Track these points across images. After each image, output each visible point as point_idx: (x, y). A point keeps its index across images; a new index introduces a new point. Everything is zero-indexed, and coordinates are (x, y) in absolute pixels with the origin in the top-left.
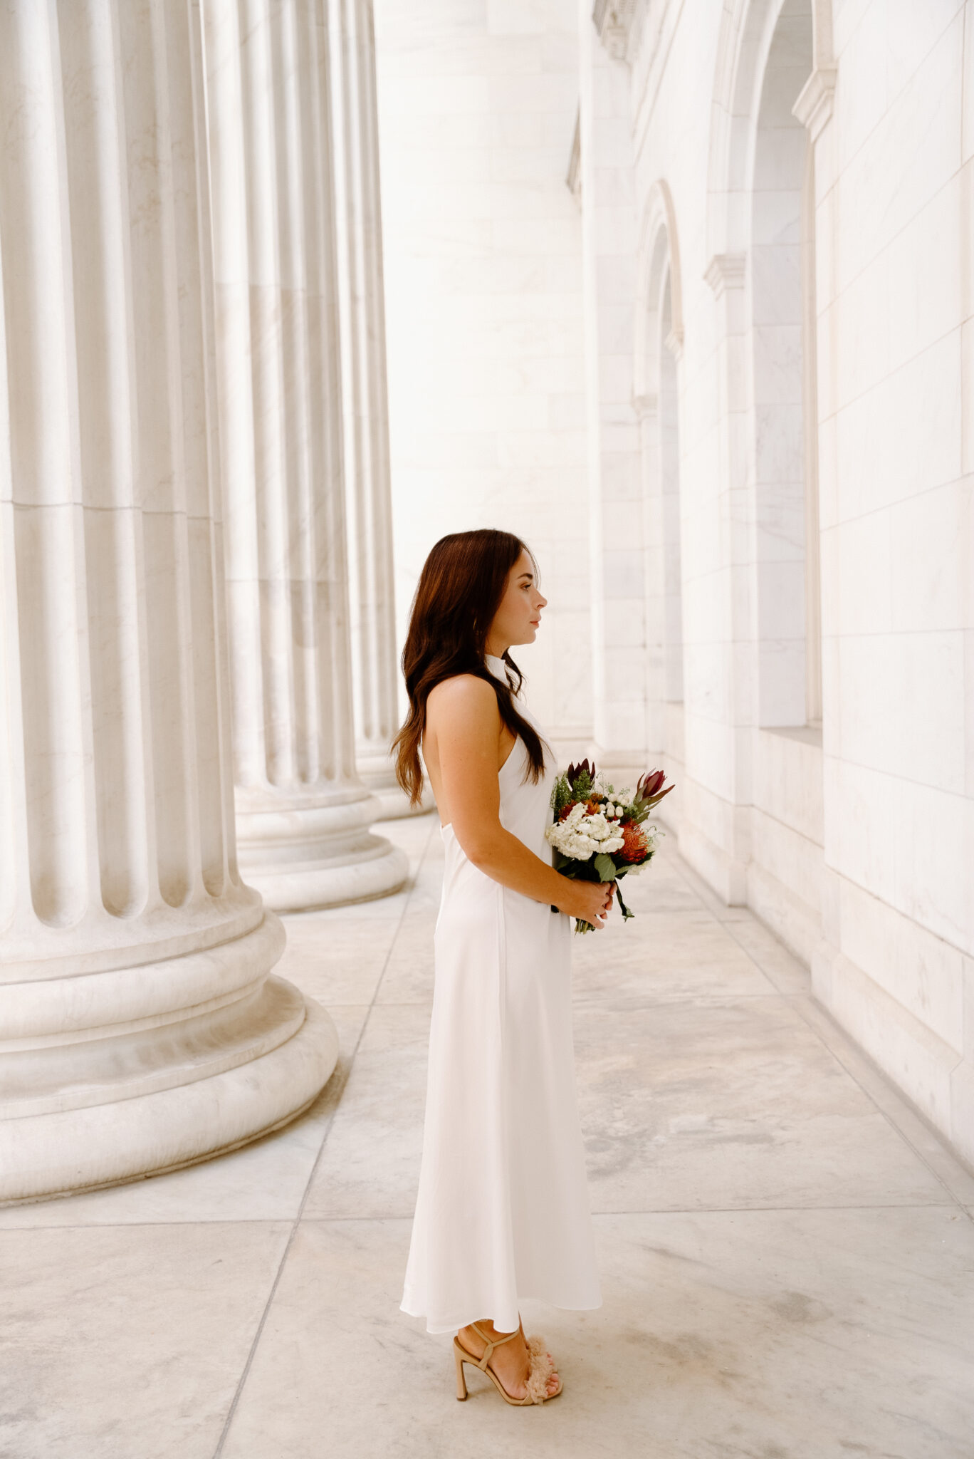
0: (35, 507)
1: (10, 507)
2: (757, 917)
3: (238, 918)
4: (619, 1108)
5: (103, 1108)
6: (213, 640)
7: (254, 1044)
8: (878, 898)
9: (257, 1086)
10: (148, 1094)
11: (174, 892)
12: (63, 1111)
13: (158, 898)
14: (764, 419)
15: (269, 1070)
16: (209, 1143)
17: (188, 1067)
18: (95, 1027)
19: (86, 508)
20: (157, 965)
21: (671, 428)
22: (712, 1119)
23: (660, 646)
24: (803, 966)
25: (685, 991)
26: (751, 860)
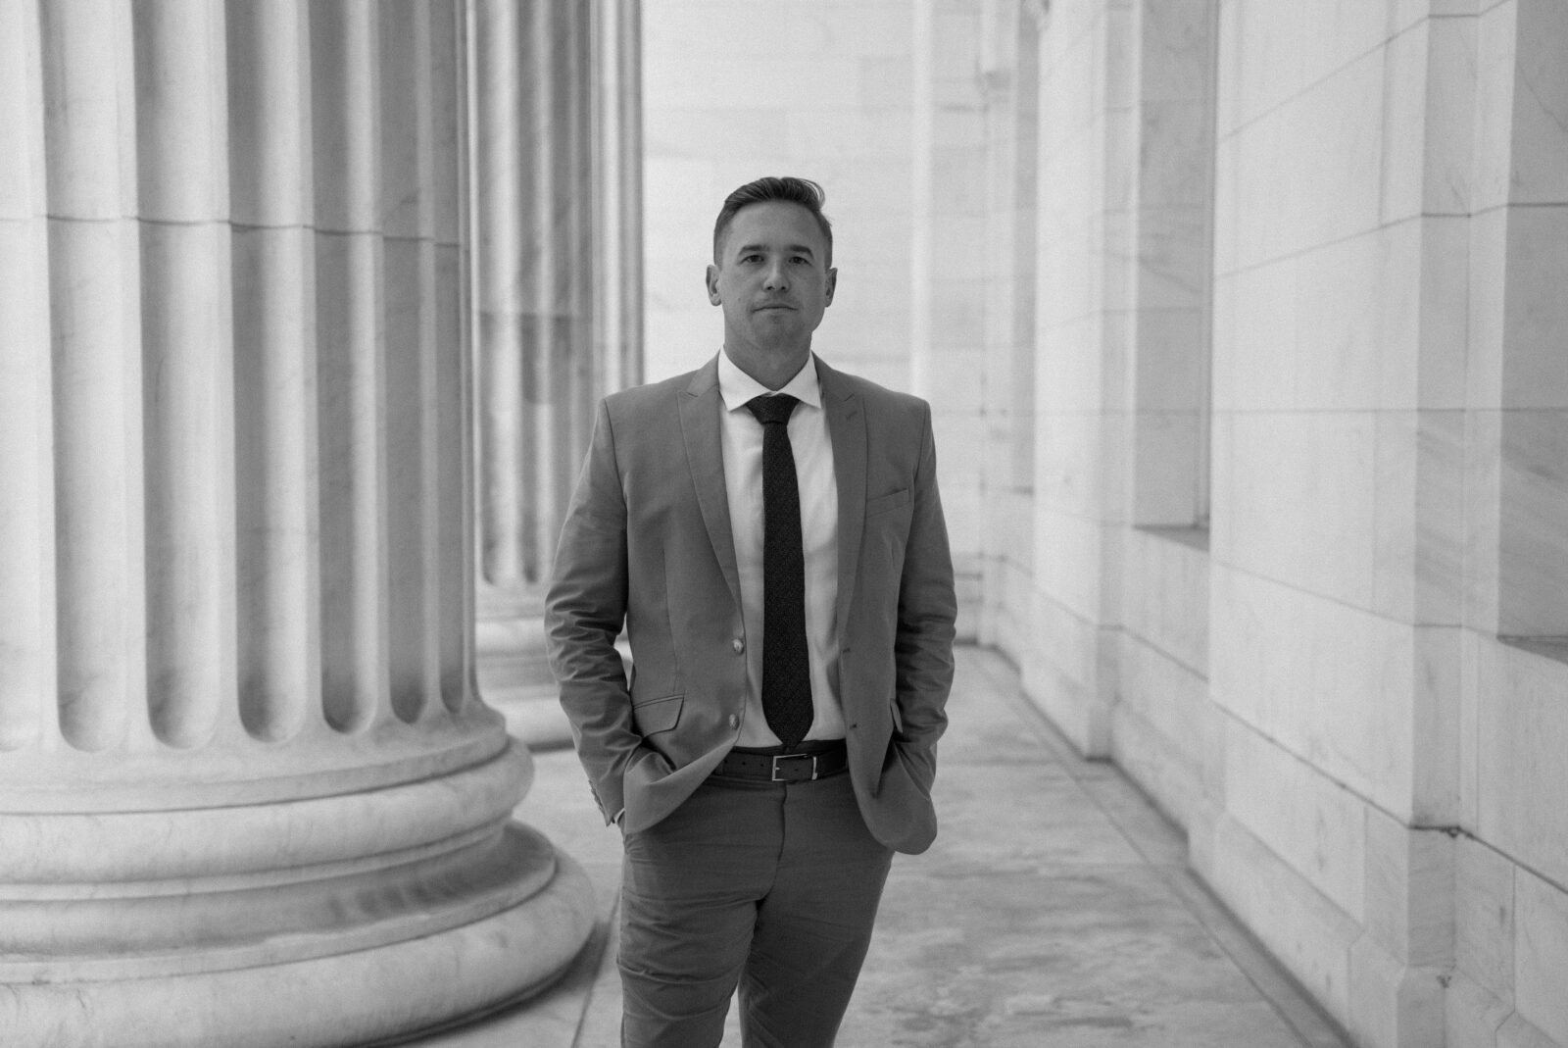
0: (254, 228)
1: (227, 229)
2: (1124, 775)
3: (481, 741)
4: (943, 985)
5: (321, 962)
6: (458, 396)
7: (500, 895)
8: (1271, 740)
9: (503, 942)
10: (374, 947)
11: (406, 704)
12: (273, 965)
13: (389, 710)
14: (1152, 122)
15: (517, 925)
16: (447, 1008)
17: (422, 918)
18: (311, 865)
19: (317, 231)
20: (389, 792)
21: (1029, 119)
22: (1057, 1001)
23: (1004, 412)
24: (1177, 832)
25: (1027, 858)
26: (1117, 699)
